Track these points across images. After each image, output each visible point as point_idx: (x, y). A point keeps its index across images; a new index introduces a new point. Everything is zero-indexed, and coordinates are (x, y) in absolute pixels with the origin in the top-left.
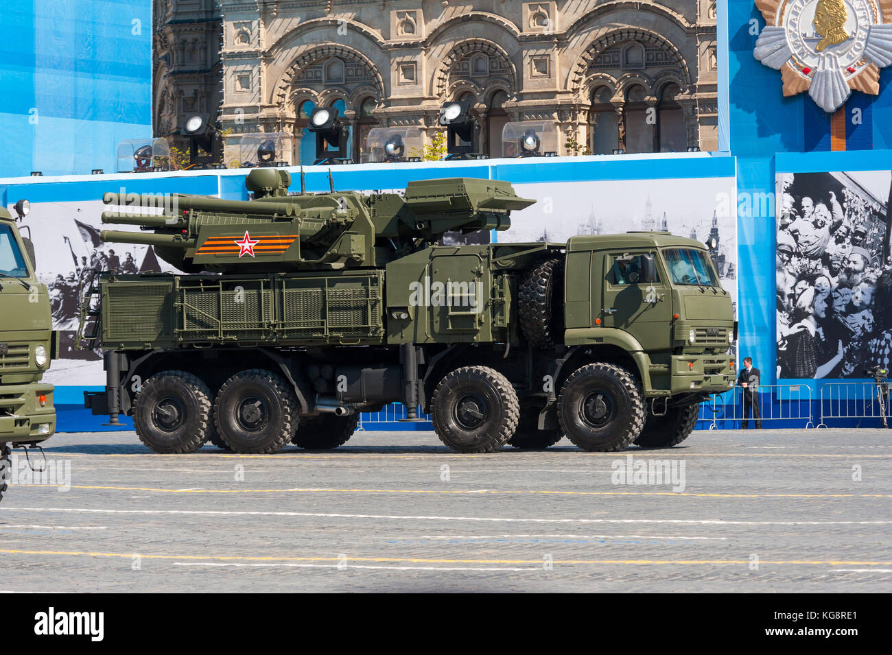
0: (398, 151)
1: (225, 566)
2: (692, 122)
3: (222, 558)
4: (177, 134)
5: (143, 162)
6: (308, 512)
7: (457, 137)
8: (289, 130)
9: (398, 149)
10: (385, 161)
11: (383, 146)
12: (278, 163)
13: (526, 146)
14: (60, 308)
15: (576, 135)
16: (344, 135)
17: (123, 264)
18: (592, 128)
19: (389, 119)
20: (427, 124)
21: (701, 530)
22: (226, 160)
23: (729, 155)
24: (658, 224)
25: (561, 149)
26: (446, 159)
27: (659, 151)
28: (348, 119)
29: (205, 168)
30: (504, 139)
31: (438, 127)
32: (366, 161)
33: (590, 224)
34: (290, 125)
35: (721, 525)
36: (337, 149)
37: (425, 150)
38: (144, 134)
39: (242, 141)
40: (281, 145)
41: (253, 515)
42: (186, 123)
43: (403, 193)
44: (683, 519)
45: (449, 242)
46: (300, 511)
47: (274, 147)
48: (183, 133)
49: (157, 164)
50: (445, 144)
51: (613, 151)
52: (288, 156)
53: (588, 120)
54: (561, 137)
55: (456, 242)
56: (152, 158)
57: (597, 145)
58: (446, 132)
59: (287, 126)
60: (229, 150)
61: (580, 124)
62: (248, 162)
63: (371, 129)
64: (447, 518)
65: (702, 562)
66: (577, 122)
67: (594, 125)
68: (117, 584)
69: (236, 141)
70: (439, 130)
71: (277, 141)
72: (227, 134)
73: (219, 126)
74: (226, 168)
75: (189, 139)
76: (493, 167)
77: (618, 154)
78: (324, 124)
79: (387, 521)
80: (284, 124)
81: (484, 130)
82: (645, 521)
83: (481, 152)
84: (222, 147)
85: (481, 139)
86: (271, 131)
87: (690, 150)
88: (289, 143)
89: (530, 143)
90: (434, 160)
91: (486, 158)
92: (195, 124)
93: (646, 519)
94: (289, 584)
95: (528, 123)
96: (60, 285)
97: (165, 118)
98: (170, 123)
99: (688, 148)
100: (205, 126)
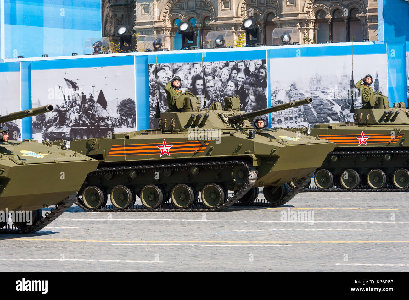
0: (222, 43)
1: (137, 246)
2: (365, 27)
3: (135, 242)
4: (114, 35)
5: (97, 49)
6: (178, 219)
7: (251, 36)
8: (168, 33)
9: (222, 42)
10: (216, 48)
11: (214, 40)
12: (163, 49)
13: (284, 40)
14: (58, 121)
15: (308, 34)
16: (195, 35)
17: (88, 99)
18: (316, 31)
19: (218, 27)
20: (236, 30)
21: (370, 226)
22: (138, 48)
23: (383, 43)
24: (349, 77)
25: (301, 41)
26: (245, 47)
27: (349, 42)
28: (198, 27)
29: (128, 52)
30: (273, 37)
31: (241, 31)
32: (206, 48)
33: (316, 77)
34: (169, 30)
35: (379, 224)
36: (192, 42)
37: (235, 42)
38: (98, 35)
39: (145, 39)
40: (165, 40)
41: (151, 221)
42: (118, 30)
43: (224, 63)
44: (361, 221)
45: (247, 87)
46: (174, 218)
47: (161, 41)
48: (117, 35)
49: (104, 50)
50: (245, 39)
51: (327, 41)
52: (168, 46)
53: (314, 26)
54: (301, 36)
55: (250, 87)
56: (101, 47)
57: (319, 39)
58: (245, 33)
59: (167, 31)
60: (139, 43)
61: (310, 29)
62: (148, 49)
63: (208, 32)
64: (246, 221)
65: (370, 242)
66: (309, 28)
67: (317, 29)
68: (84, 254)
69: (142, 39)
70: (242, 32)
71: (162, 39)
72: (138, 35)
73: (134, 32)
74: (138, 52)
75: (119, 38)
76: (268, 50)
77: (329, 43)
78: (185, 30)
79: (216, 223)
80: (166, 30)
81: (263, 32)
82: (343, 222)
83: (262, 43)
84: (136, 42)
85: (262, 36)
86: (160, 34)
87: (364, 41)
88: (168, 39)
89: (286, 38)
90: (239, 47)
91: (265, 46)
92: (122, 31)
93: (343, 221)
94: (168, 254)
95: (284, 29)
96: (57, 110)
97: (108, 28)
98: (110, 30)
99: (363, 40)
100: (127, 32)
